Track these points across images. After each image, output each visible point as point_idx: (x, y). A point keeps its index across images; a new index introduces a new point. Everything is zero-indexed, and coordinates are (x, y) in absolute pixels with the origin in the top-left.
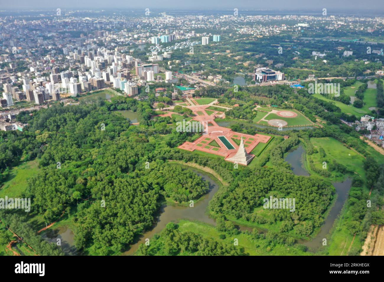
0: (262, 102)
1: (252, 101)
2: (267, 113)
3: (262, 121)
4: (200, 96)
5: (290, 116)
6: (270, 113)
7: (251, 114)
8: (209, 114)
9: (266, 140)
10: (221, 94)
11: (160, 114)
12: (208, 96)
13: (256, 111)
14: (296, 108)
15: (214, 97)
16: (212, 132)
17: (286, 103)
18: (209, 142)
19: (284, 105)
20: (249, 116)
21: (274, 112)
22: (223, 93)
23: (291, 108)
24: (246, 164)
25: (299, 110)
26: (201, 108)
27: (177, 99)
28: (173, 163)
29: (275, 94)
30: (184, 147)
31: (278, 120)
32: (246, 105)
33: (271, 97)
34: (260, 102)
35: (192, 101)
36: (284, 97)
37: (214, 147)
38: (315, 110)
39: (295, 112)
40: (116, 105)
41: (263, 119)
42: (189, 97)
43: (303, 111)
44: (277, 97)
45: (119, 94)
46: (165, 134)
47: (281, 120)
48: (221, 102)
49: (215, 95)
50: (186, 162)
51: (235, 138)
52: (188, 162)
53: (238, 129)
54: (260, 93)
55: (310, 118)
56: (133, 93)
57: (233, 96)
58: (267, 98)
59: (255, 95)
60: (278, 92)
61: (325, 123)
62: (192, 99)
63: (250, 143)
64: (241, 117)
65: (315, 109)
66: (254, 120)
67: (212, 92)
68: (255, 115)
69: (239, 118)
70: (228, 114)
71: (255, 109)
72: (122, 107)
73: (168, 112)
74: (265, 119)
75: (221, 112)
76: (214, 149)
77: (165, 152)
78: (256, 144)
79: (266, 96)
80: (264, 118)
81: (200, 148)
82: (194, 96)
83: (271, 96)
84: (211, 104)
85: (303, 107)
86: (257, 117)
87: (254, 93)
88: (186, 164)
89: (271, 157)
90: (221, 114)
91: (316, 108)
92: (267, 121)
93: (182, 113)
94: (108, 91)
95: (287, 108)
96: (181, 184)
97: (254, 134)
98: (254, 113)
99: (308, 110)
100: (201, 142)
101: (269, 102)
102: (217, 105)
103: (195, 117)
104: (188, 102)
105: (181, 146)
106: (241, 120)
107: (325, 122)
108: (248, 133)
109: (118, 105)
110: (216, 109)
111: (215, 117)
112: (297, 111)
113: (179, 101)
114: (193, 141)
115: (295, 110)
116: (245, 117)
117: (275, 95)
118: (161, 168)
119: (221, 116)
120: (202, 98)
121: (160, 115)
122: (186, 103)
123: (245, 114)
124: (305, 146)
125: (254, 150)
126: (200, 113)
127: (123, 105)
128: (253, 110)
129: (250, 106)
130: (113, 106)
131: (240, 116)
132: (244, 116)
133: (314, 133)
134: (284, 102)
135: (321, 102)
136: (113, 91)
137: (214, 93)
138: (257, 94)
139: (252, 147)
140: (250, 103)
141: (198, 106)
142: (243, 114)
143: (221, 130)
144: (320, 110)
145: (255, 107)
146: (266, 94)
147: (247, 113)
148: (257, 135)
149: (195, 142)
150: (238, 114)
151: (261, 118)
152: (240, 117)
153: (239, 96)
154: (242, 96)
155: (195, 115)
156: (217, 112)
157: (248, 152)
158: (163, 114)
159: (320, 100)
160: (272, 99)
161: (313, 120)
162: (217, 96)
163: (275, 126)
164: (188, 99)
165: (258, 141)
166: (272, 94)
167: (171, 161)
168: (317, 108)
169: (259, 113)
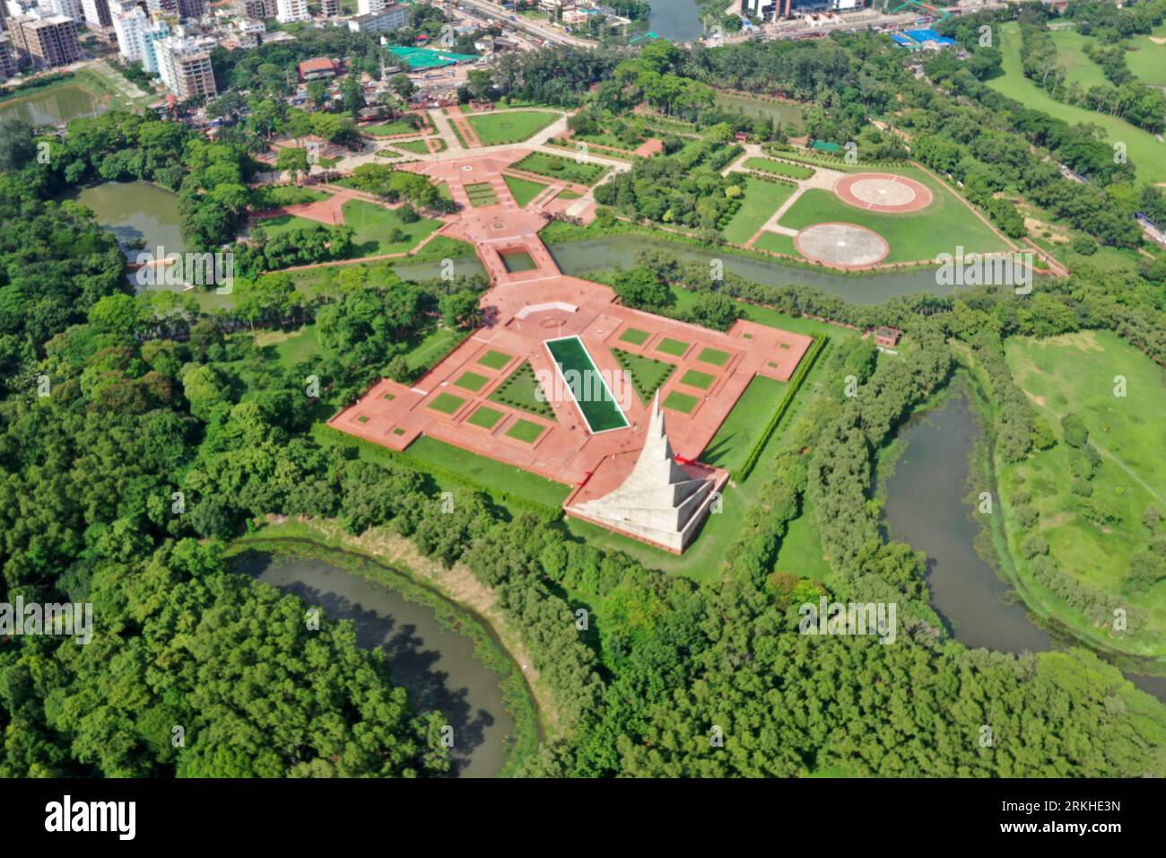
0: (770, 125)
1: (723, 125)
2: (793, 187)
3: (767, 233)
4: (494, 96)
5: (900, 202)
6: (804, 186)
7: (714, 197)
8: (521, 203)
9: (788, 362)
10: (587, 86)
11: (289, 203)
12: (530, 95)
13: (739, 179)
14: (923, 159)
15: (557, 103)
16: (521, 314)
17: (880, 125)
18: (498, 376)
19: (868, 137)
20: (705, 208)
21: (825, 179)
22: (598, 79)
23: (903, 157)
24: (676, 543)
25: (938, 170)
26: (489, 164)
27: (387, 116)
28: (291, 533)
29: (830, 84)
30: (365, 420)
31: (842, 228)
32: (698, 141)
33: (812, 98)
34: (760, 128)
35: (454, 128)
36: (870, 100)
37: (519, 414)
38: (1016, 173)
39: (922, 178)
40: (94, 157)
41: (772, 226)
42: (444, 105)
43: (961, 175)
44: (836, 98)
45: (135, 92)
46: (288, 329)
47: (858, 230)
48: (582, 129)
49: (559, 91)
50: (359, 530)
51: (633, 349)
52: (371, 532)
53: (647, 296)
54: (761, 79)
55: (993, 216)
56: (191, 89)
57: (642, 93)
58: (790, 101)
59: (739, 87)
60: (843, 72)
61: (1064, 239)
62: (457, 114)
63: (703, 380)
64: (668, 215)
65: (1014, 164)
66: (729, 233)
67: (549, 77)
68: (736, 203)
69: (660, 220)
70: (607, 198)
71: (737, 166)
72: (119, 166)
73: (329, 187)
74: (781, 222)
75: (577, 187)
76: (517, 431)
77: (245, 477)
78: (735, 387)
79: (790, 95)
80: (777, 216)
81: (444, 428)
82: (465, 97)
83: (808, 93)
84: (536, 143)
85: (957, 155)
86: (747, 210)
87: (732, 80)
88: (356, 542)
89: (813, 491)
90: (575, 196)
91: (1018, 160)
92: (792, 233)
93: (393, 196)
94: (90, 76)
95: (885, 156)
96: (278, 750)
97: (727, 320)
98: (732, 191)
99: (984, 167)
100: (458, 383)
101: (801, 126)
102: (564, 144)
103: (450, 219)
104: (436, 131)
105: (351, 412)
106: (671, 229)
107: (1062, 234)
108: (701, 316)
109: (101, 159)
110: (557, 168)
111: (549, 217)
112: (931, 173)
113: (394, 128)
114: (415, 377)
115: (922, 168)
116: (686, 218)
117: (827, 92)
118: (186, 618)
119: (574, 210)
120: (501, 109)
121: (290, 210)
122: (425, 136)
123: (688, 199)
124: (980, 391)
125: (724, 433)
126: (480, 192)
127: (123, 154)
128: (725, 173)
129: (715, 148)
130: (79, 165)
131: (664, 210)
132: (681, 214)
133: (1025, 314)
134: (868, 122)
135: (1040, 128)
136: (112, 74)
137: (556, 83)
138: (750, 81)
139: (715, 410)
140: (715, 133)
141: (479, 151)
142: (679, 201)
143: (567, 298)
144: (1041, 172)
145: (738, 152)
146: (788, 86)
147: (695, 191)
148: (743, 326)
149: (429, 380)
150: (656, 203)
151: (766, 218)
152: (665, 218)
153: (665, 96)
154: (678, 99)
155: (454, 208)
156: (558, 186)
157: (691, 453)
158: (307, 202)
159: (1034, 112)
160: (815, 110)
161: (1009, 225)
162: (571, 95)
163: (828, 264)
164: (436, 114)
165: (747, 369)
166: (813, 83)
167: (281, 520)
168: (1025, 160)
169: (754, 190)
